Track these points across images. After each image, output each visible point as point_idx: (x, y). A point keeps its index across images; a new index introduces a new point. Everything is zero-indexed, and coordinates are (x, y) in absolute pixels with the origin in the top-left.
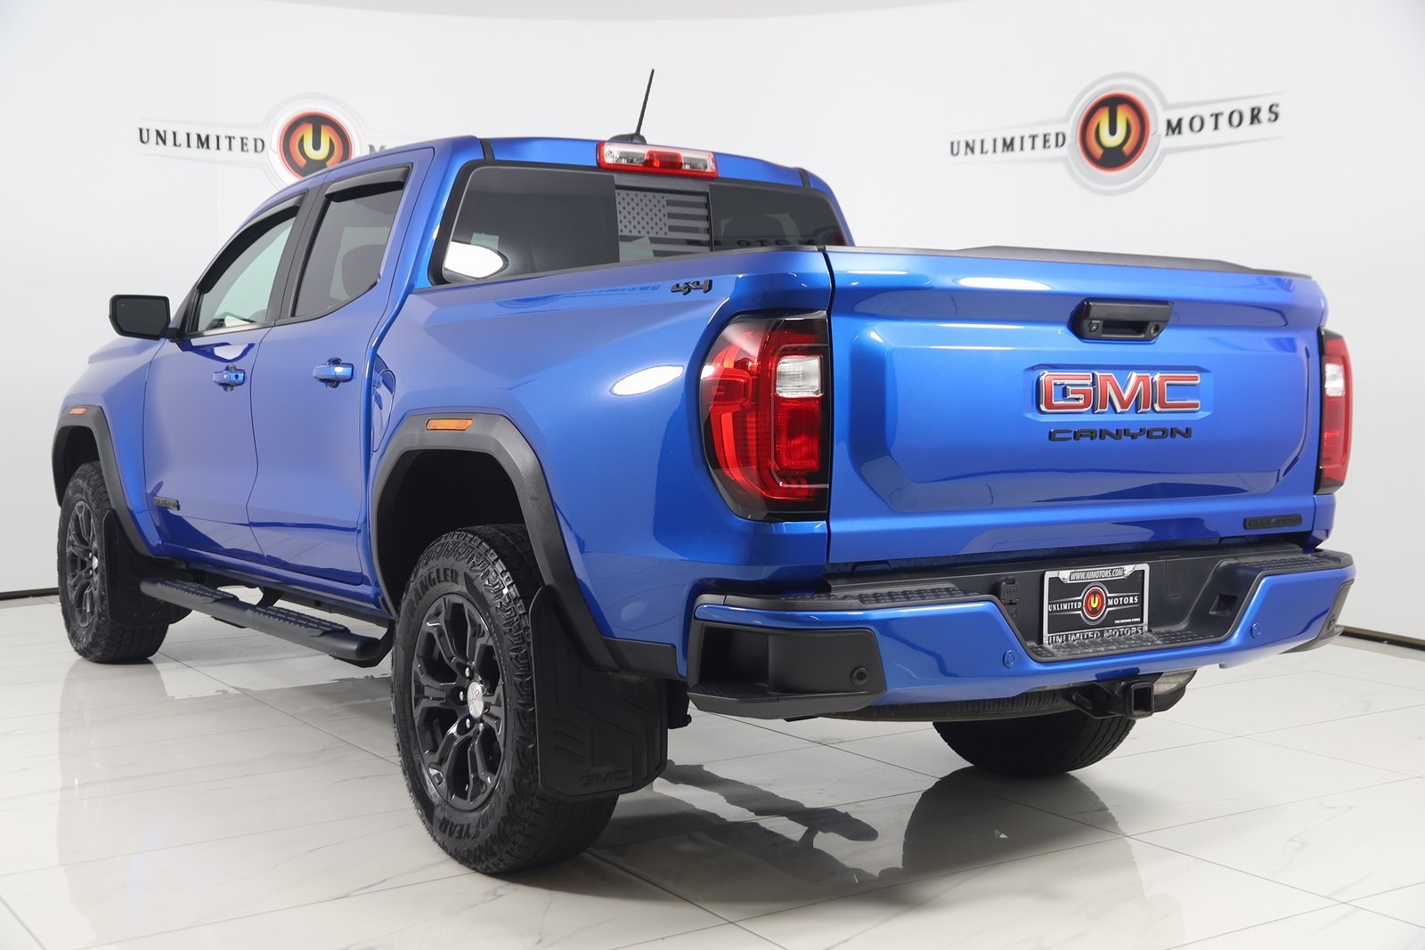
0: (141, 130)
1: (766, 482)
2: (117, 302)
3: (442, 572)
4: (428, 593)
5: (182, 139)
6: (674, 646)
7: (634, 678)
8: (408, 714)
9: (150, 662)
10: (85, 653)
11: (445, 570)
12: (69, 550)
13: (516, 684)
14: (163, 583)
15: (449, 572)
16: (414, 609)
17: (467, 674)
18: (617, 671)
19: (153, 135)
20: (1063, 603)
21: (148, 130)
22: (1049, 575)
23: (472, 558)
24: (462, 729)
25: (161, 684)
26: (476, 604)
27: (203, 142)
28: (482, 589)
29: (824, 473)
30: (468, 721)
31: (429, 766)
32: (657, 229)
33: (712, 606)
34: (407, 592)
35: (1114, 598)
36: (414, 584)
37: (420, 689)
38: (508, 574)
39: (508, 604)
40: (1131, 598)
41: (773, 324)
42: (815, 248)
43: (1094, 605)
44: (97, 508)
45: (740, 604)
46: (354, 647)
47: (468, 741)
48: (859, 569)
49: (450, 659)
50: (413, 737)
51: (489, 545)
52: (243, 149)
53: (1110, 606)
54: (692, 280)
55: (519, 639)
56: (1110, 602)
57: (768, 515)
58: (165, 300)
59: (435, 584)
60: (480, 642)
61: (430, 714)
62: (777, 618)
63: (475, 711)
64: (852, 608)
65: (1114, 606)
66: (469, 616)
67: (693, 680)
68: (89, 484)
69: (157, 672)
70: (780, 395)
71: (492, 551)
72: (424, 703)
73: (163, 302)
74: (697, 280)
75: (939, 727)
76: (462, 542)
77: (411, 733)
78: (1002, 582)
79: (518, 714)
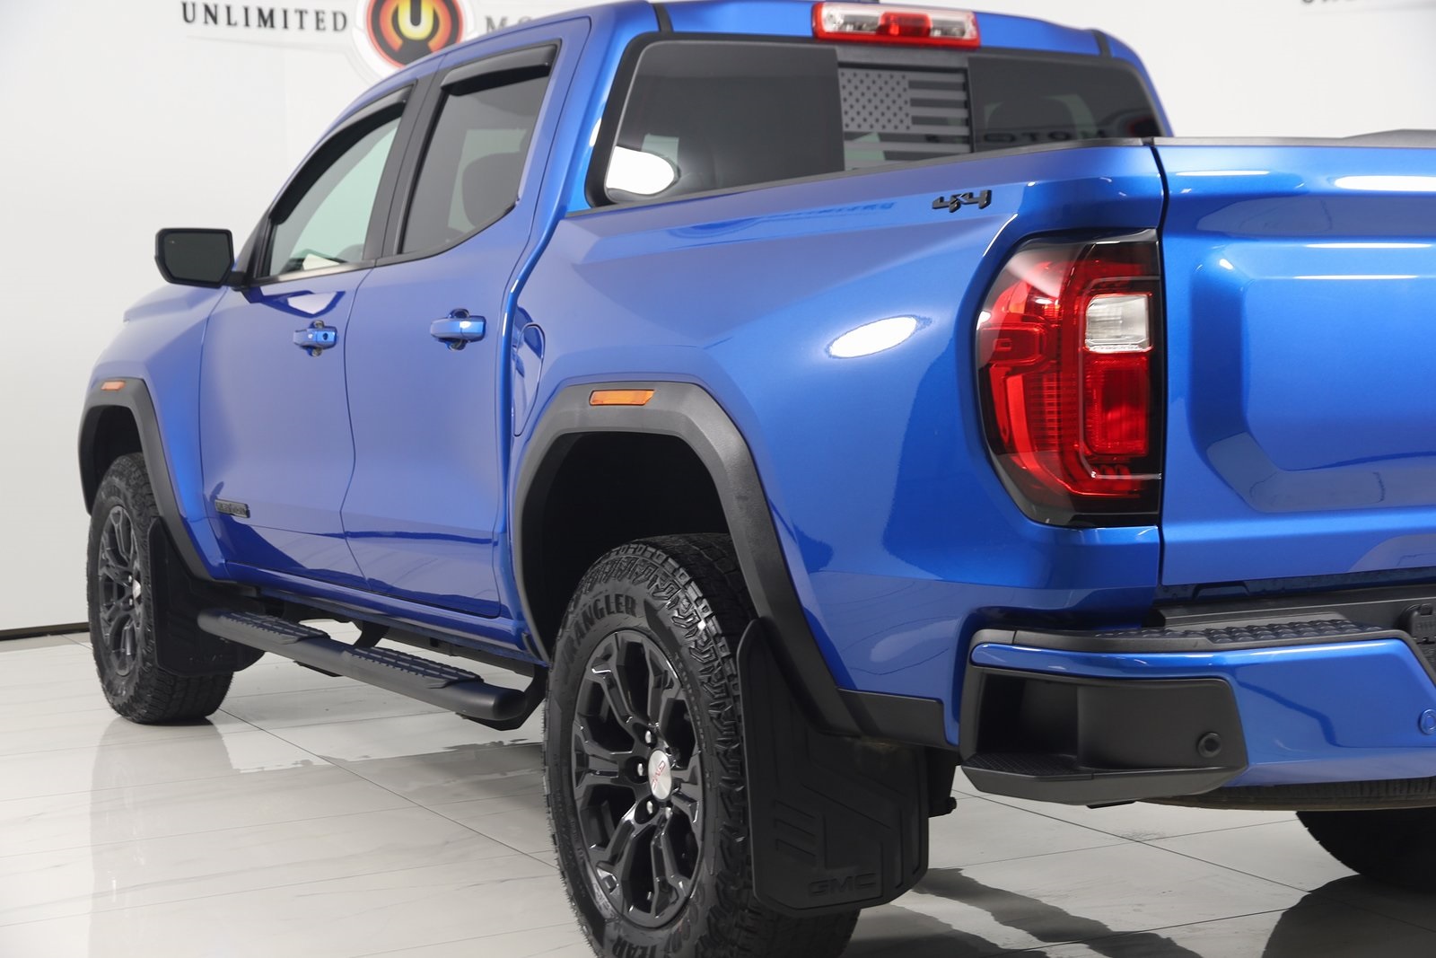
0: (185, 5)
1: (1072, 473)
2: (167, 239)
3: (612, 599)
4: (593, 628)
5: (238, 16)
6: (940, 702)
7: (881, 746)
8: (567, 793)
9: (209, 723)
10: (125, 710)
11: (618, 597)
12: (102, 571)
13: (718, 753)
14: (229, 616)
15: (622, 600)
16: (574, 651)
17: (648, 739)
18: (857, 736)
19: (201, 11)
21: (194, 5)
23: (654, 581)
24: (642, 815)
25: (223, 751)
26: (661, 643)
27: (266, 19)
28: (669, 623)
29: (1155, 458)
30: (650, 804)
31: (597, 866)
32: (895, 121)
33: (996, 647)
34: (564, 627)
36: (574, 615)
37: (583, 760)
38: (705, 602)
39: (706, 643)
41: (1080, 250)
42: (1139, 141)
44: (140, 515)
45: (1037, 643)
46: (490, 702)
47: (649, 834)
48: (1203, 593)
49: (625, 718)
50: (573, 826)
51: (677, 562)
52: (318, 28)
54: (963, 191)
55: (722, 692)
57: (1075, 518)
58: (227, 234)
59: (603, 616)
60: (667, 695)
61: (597, 793)
62: (1089, 662)
63: (660, 790)
64: (1196, 648)
66: (651, 660)
67: (968, 750)
68: (128, 484)
69: (219, 736)
70: (1091, 349)
71: (682, 571)
72: (590, 780)
73: (225, 236)
74: (968, 191)
75: (1305, 818)
76: (641, 558)
77: (572, 820)
78: (1412, 612)
79: (722, 794)
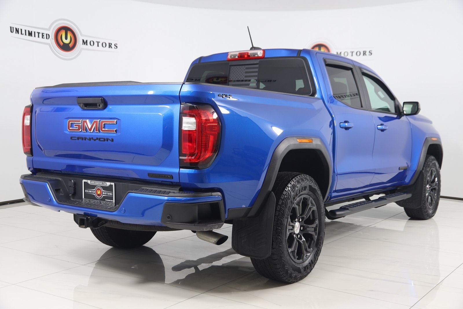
5: (24, 32)
20: (90, 190)
22: (84, 181)
35: (105, 192)
40: (110, 193)
43: (99, 193)
53: (104, 195)
56: (104, 193)
65: (105, 195)
